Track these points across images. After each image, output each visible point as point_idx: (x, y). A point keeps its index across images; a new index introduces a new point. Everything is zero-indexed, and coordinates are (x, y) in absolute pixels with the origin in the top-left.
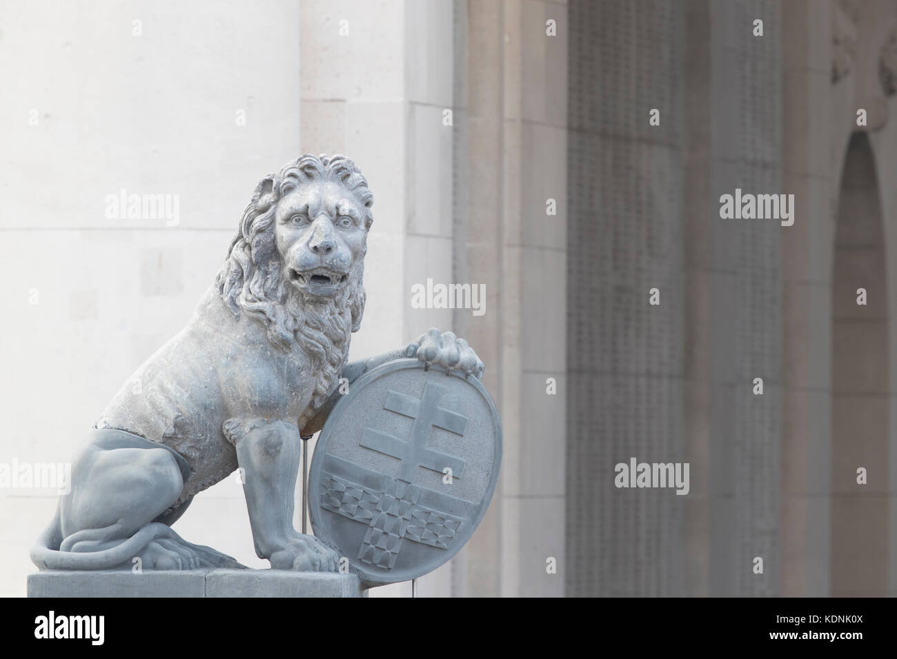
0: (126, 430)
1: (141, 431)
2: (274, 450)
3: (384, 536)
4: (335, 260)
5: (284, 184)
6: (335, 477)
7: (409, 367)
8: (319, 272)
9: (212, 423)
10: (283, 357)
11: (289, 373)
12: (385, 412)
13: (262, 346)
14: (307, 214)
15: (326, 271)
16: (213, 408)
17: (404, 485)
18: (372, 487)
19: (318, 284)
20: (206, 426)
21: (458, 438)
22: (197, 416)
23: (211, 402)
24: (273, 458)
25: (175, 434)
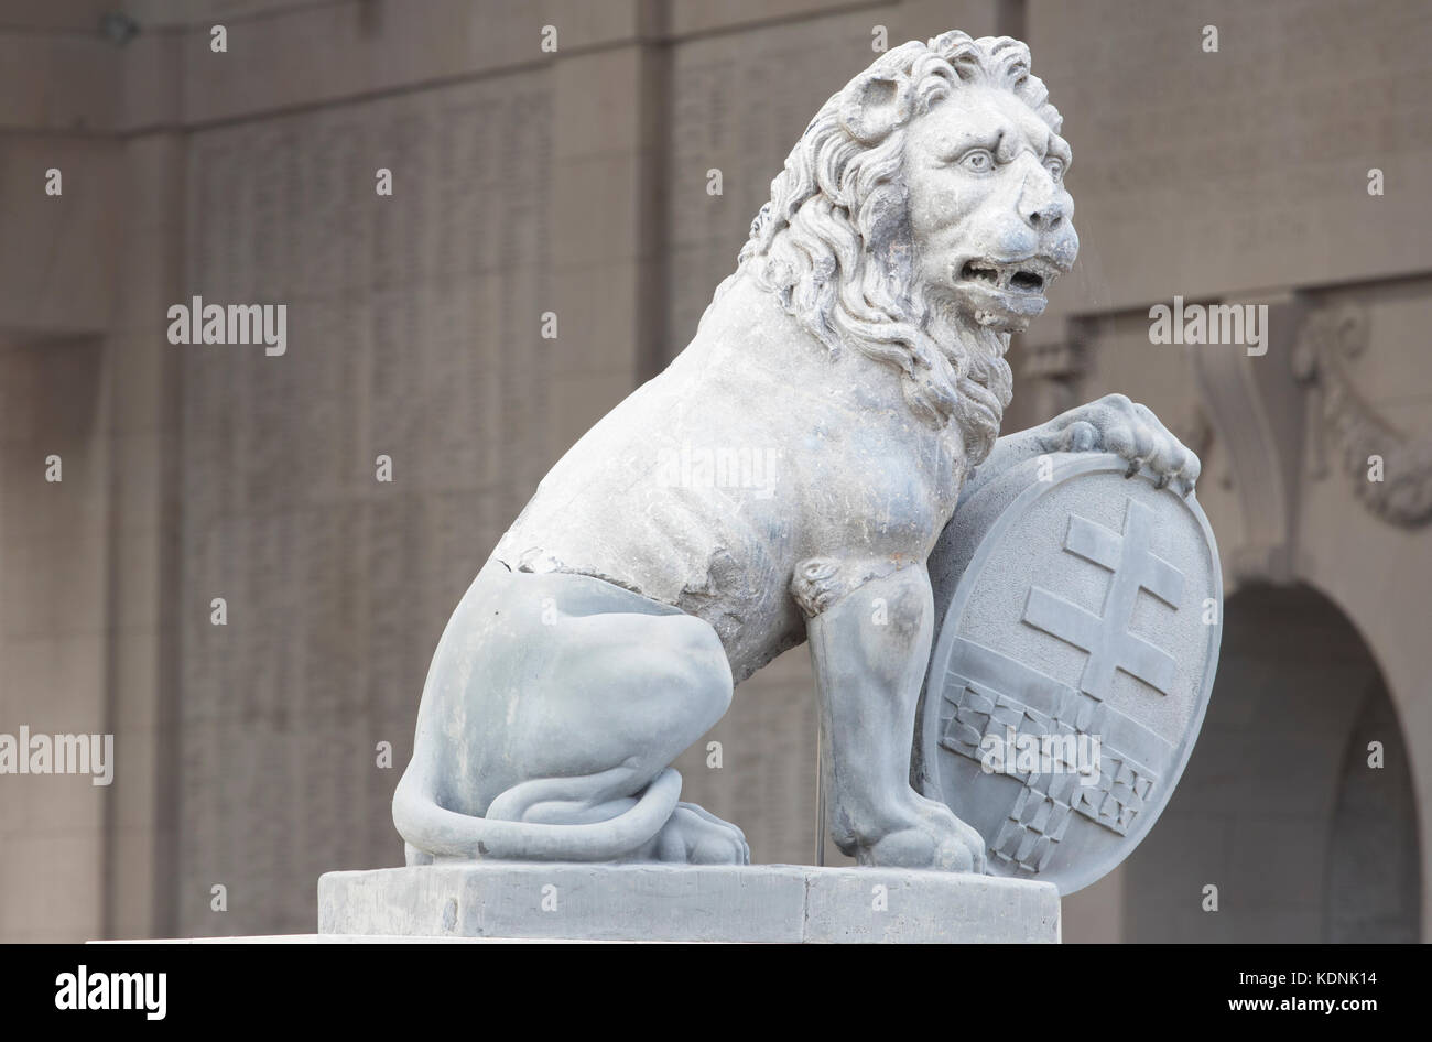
0: (602, 577)
1: (632, 581)
2: (911, 625)
3: (1047, 806)
4: (1066, 244)
5: (930, 89)
6: (975, 684)
7: (1104, 468)
8: (1027, 267)
9: (777, 568)
10: (931, 435)
11: (942, 468)
12: (1065, 557)
13: (891, 412)
14: (994, 149)
15: (1042, 265)
16: (785, 536)
17: (1089, 704)
18: (1038, 705)
19: (1021, 291)
20: (768, 571)
21: (1168, 612)
22: (756, 552)
23: (784, 523)
24: (909, 639)
25: (707, 586)
